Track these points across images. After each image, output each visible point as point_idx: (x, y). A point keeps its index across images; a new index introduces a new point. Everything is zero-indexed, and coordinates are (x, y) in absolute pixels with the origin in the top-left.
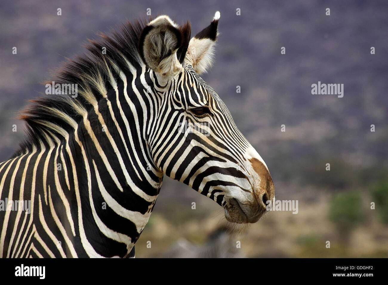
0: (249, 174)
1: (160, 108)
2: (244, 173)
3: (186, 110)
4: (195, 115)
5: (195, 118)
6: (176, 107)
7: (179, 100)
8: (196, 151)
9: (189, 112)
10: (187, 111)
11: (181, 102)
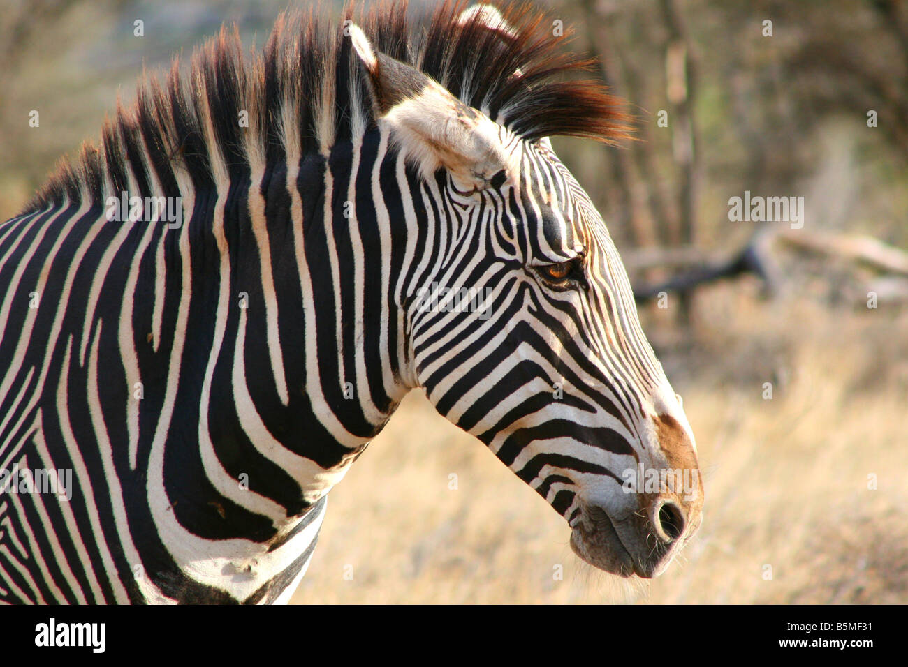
0: (644, 448)
1: (455, 243)
2: (632, 442)
3: (526, 265)
4: (543, 282)
5: (544, 288)
6: (499, 252)
7: (511, 235)
8: (526, 372)
9: (532, 271)
10: (527, 268)
11: (515, 242)
